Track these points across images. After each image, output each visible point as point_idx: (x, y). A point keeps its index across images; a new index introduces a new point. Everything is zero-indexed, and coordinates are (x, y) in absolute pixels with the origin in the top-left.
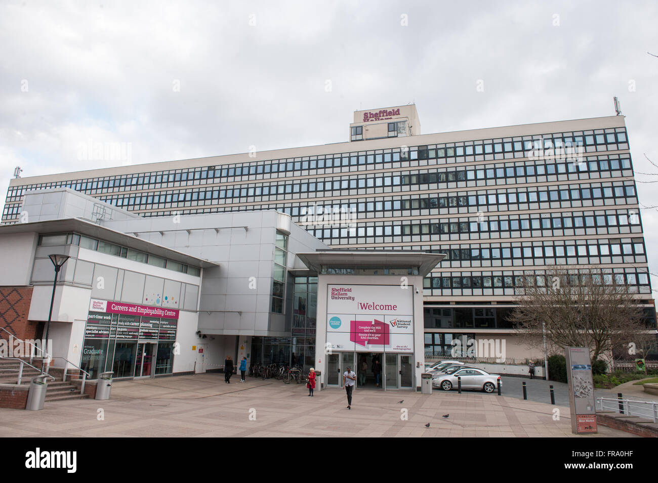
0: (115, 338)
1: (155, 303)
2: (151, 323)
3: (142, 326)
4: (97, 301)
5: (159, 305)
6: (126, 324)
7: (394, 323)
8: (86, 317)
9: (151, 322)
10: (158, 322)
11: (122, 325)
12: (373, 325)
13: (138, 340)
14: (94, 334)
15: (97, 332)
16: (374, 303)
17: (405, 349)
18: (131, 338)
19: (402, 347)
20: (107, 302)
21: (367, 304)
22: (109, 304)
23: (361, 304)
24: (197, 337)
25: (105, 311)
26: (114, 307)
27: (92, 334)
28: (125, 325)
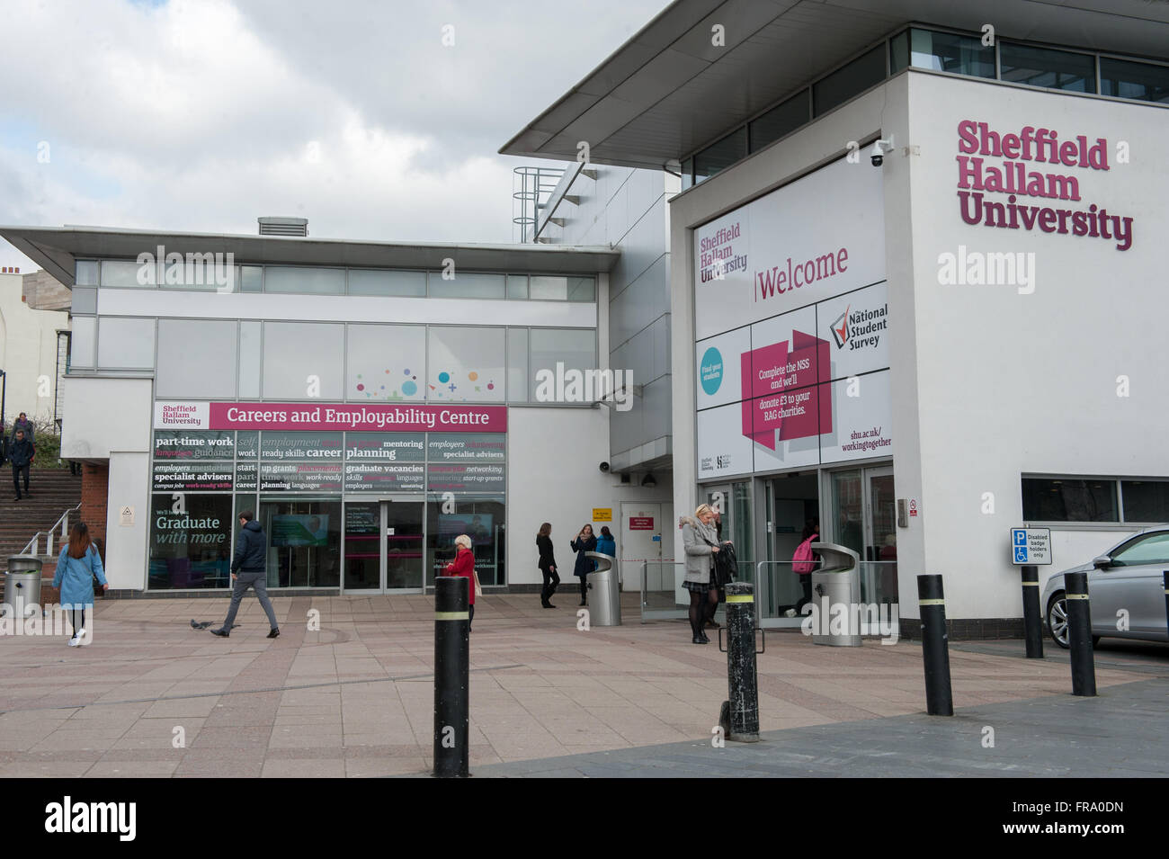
0: (255, 489)
1: (395, 393)
2: (390, 449)
3: (352, 458)
4: (173, 405)
5: (418, 397)
6: (287, 454)
7: (842, 332)
8: (144, 442)
9: (386, 444)
10: (420, 446)
11: (277, 458)
12: (791, 359)
13: (343, 492)
14: (182, 482)
15: (192, 477)
16: (789, 260)
17: (873, 445)
18: (316, 489)
19: (865, 435)
20: (207, 405)
21: (775, 269)
22: (218, 410)
23: (761, 275)
24: (614, 481)
25: (205, 425)
26: (234, 415)
27: (178, 482)
28: (285, 458)
